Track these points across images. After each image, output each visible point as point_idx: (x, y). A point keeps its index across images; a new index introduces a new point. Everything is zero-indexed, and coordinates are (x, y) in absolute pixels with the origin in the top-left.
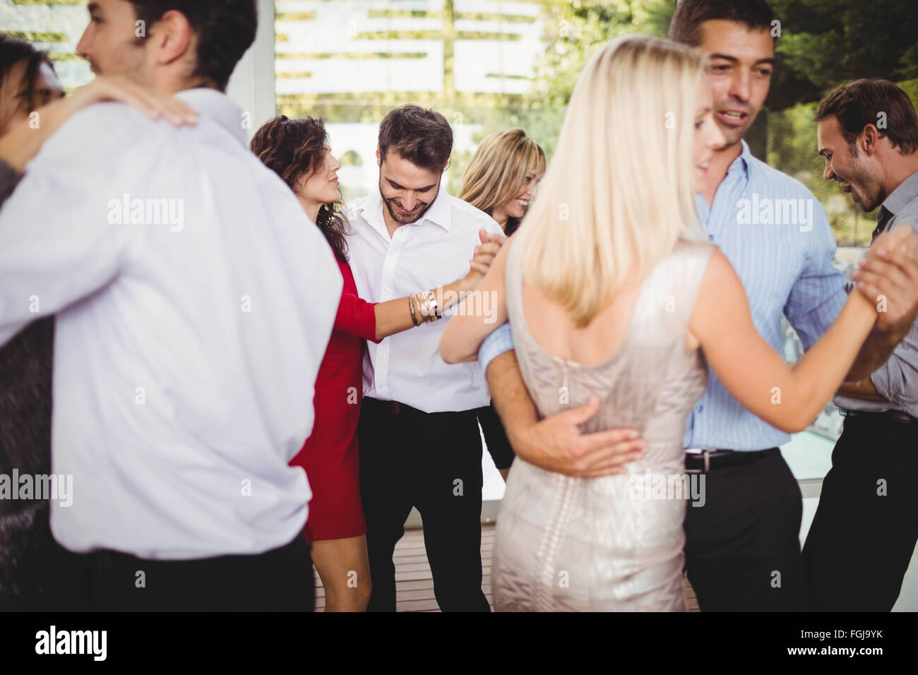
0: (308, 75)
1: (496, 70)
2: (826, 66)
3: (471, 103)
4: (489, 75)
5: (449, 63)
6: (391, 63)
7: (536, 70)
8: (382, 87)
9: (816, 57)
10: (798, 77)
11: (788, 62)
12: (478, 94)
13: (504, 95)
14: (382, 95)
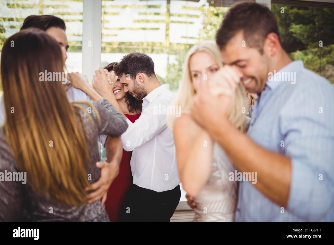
0: (116, 35)
1: (185, 35)
2: (309, 37)
3: (175, 47)
4: (182, 37)
5: (168, 32)
6: (147, 31)
7: (200, 35)
8: (143, 40)
9: (305, 34)
10: (298, 40)
11: (294, 35)
12: (178, 44)
13: (188, 44)
14: (142, 43)
